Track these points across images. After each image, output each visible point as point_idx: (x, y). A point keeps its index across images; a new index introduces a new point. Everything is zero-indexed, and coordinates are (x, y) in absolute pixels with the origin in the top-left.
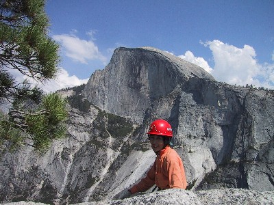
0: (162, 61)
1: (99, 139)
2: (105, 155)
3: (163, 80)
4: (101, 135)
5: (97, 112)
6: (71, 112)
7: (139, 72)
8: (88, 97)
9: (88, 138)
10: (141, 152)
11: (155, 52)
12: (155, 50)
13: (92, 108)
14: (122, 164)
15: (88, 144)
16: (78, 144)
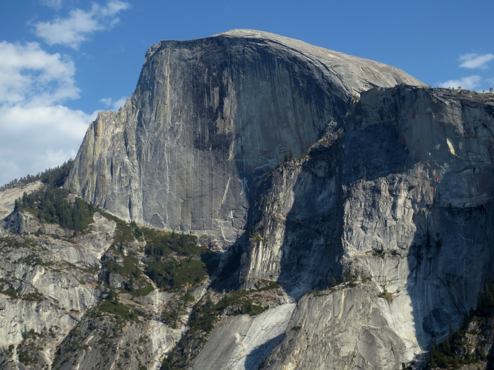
0: (281, 61)
1: (124, 299)
2: (145, 340)
3: (290, 114)
4: (127, 288)
5: (111, 228)
6: (38, 233)
7: (221, 103)
8: (83, 191)
9: (91, 300)
10: (245, 318)
11: (261, 41)
12: (258, 35)
13: (98, 220)
14: (194, 356)
15: (92, 314)
16: (65, 319)
